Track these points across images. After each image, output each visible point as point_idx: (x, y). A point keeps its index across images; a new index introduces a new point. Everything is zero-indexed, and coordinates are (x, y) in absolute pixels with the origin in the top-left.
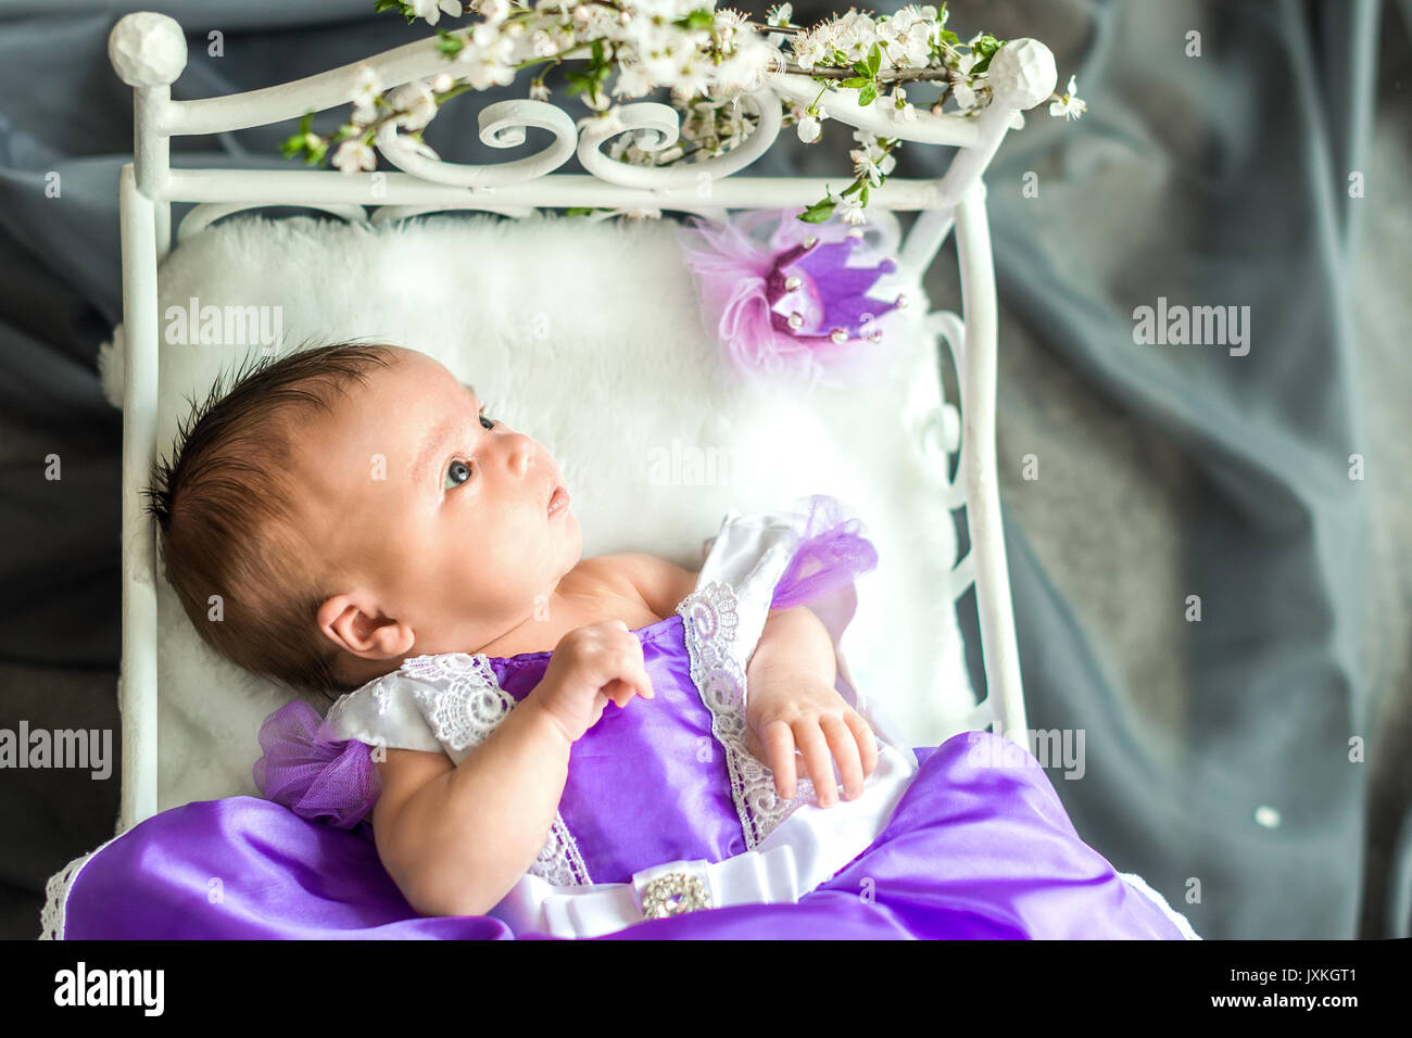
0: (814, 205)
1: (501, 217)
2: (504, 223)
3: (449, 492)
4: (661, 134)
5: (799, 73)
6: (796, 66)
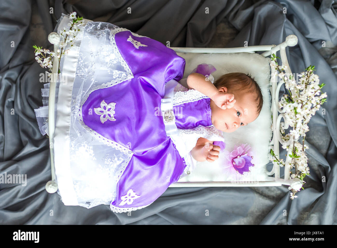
0: (274, 153)
1: (271, 107)
2: (270, 107)
3: (236, 111)
4: (284, 126)
5: (294, 144)
6: (295, 143)
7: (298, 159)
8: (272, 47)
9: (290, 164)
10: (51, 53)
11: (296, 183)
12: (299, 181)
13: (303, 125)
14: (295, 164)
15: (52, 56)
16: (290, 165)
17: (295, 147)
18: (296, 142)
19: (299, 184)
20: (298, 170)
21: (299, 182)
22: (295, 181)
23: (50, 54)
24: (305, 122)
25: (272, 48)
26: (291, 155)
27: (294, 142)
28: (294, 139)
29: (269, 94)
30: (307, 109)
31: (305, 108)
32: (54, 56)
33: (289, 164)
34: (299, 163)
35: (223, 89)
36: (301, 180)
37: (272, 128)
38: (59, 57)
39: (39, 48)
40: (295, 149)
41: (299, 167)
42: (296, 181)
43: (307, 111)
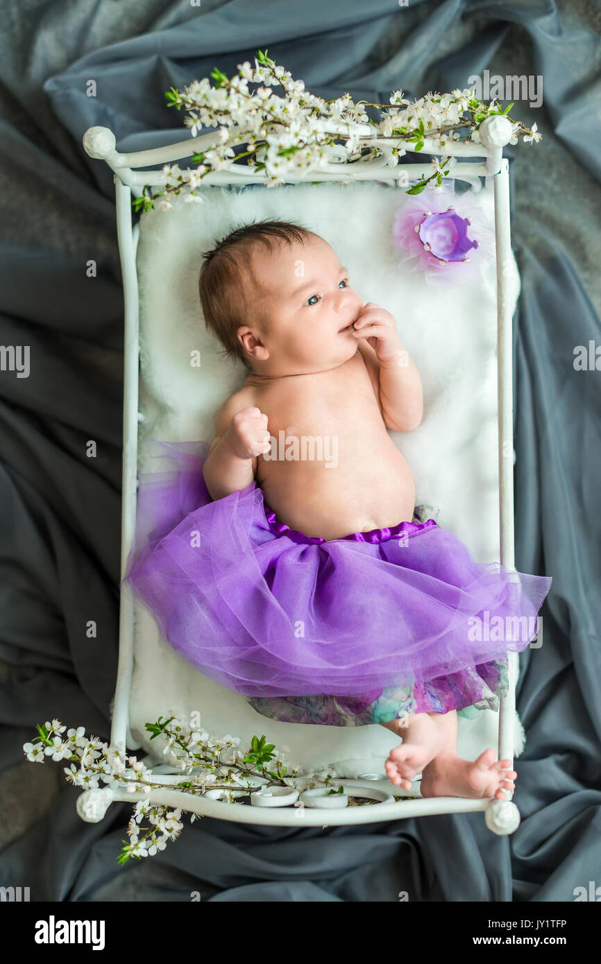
5: (385, 138)
6: (383, 135)
7: (430, 123)
8: (121, 184)
9: (443, 144)
10: (137, 812)
11: (492, 134)
12: (487, 125)
13: (331, 116)
14: (443, 131)
15: (148, 809)
16: (446, 146)
17: (394, 136)
18: (379, 133)
19: (495, 127)
20: (460, 123)
21: (491, 126)
22: (489, 137)
23: (142, 816)
24: (323, 110)
25: (124, 185)
26: (418, 145)
27: (381, 136)
28: (371, 139)
29: (250, 191)
30: (285, 109)
31: (285, 115)
32: (147, 802)
33: (442, 148)
34: (439, 120)
35: (242, 337)
36: (484, 119)
37: (346, 182)
38: (147, 789)
39: (125, 849)
40: (400, 136)
41: (450, 119)
42: (489, 134)
43: (292, 107)
